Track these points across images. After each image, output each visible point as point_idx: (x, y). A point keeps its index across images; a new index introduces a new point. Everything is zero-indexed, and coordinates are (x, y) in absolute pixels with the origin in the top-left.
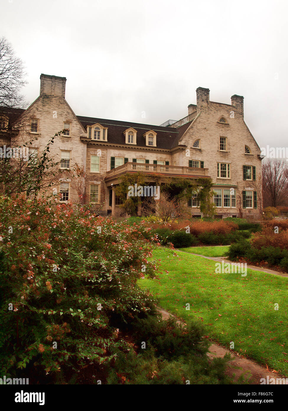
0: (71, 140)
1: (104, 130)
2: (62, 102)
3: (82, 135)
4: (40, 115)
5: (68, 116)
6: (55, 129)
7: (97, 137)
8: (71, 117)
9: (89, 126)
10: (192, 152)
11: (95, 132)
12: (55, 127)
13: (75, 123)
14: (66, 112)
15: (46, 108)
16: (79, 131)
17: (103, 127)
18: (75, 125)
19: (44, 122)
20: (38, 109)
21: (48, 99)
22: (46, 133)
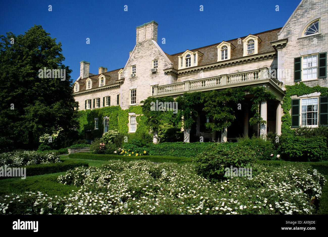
0: (159, 75)
1: (195, 55)
2: (151, 44)
3: (167, 67)
4: (136, 61)
5: (156, 53)
6: (147, 69)
7: (188, 64)
8: (158, 54)
9: (180, 56)
10: (301, 45)
11: (187, 60)
12: (147, 67)
13: (161, 59)
14: (154, 51)
15: (140, 54)
16: (164, 64)
17: (193, 53)
18: (161, 60)
19: (139, 66)
20: (135, 57)
21: (141, 46)
22: (141, 75)
